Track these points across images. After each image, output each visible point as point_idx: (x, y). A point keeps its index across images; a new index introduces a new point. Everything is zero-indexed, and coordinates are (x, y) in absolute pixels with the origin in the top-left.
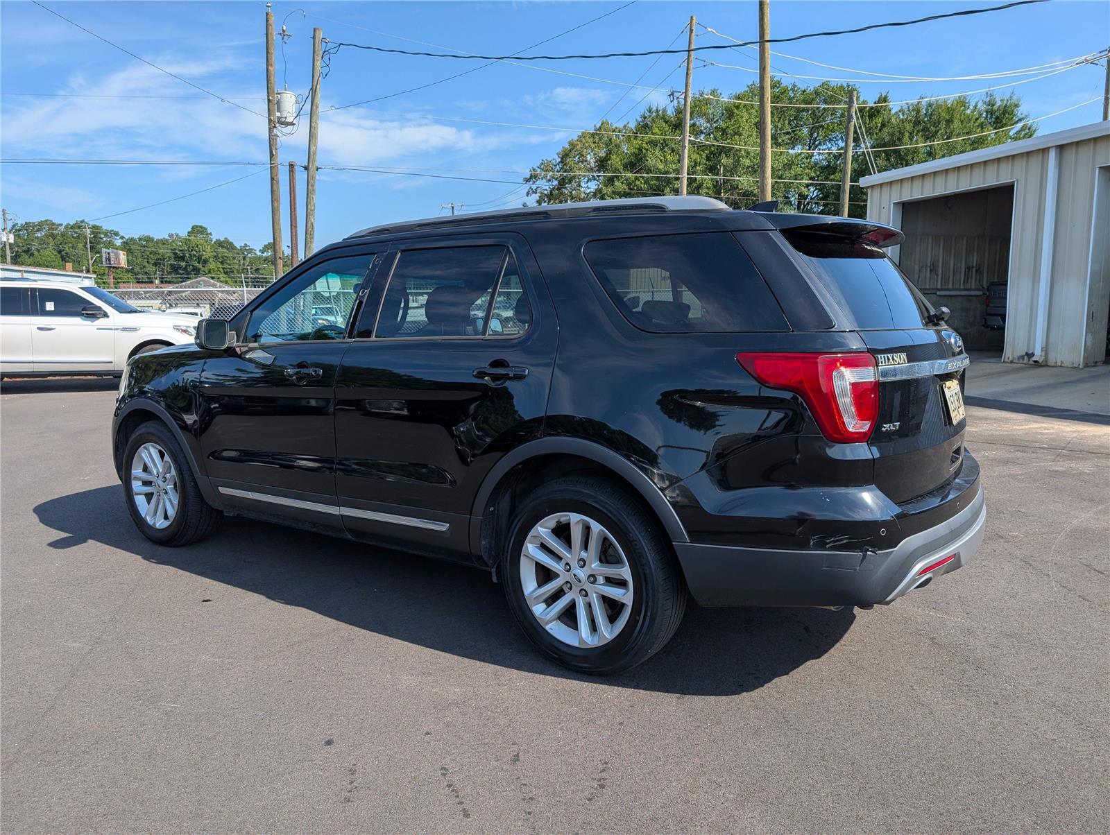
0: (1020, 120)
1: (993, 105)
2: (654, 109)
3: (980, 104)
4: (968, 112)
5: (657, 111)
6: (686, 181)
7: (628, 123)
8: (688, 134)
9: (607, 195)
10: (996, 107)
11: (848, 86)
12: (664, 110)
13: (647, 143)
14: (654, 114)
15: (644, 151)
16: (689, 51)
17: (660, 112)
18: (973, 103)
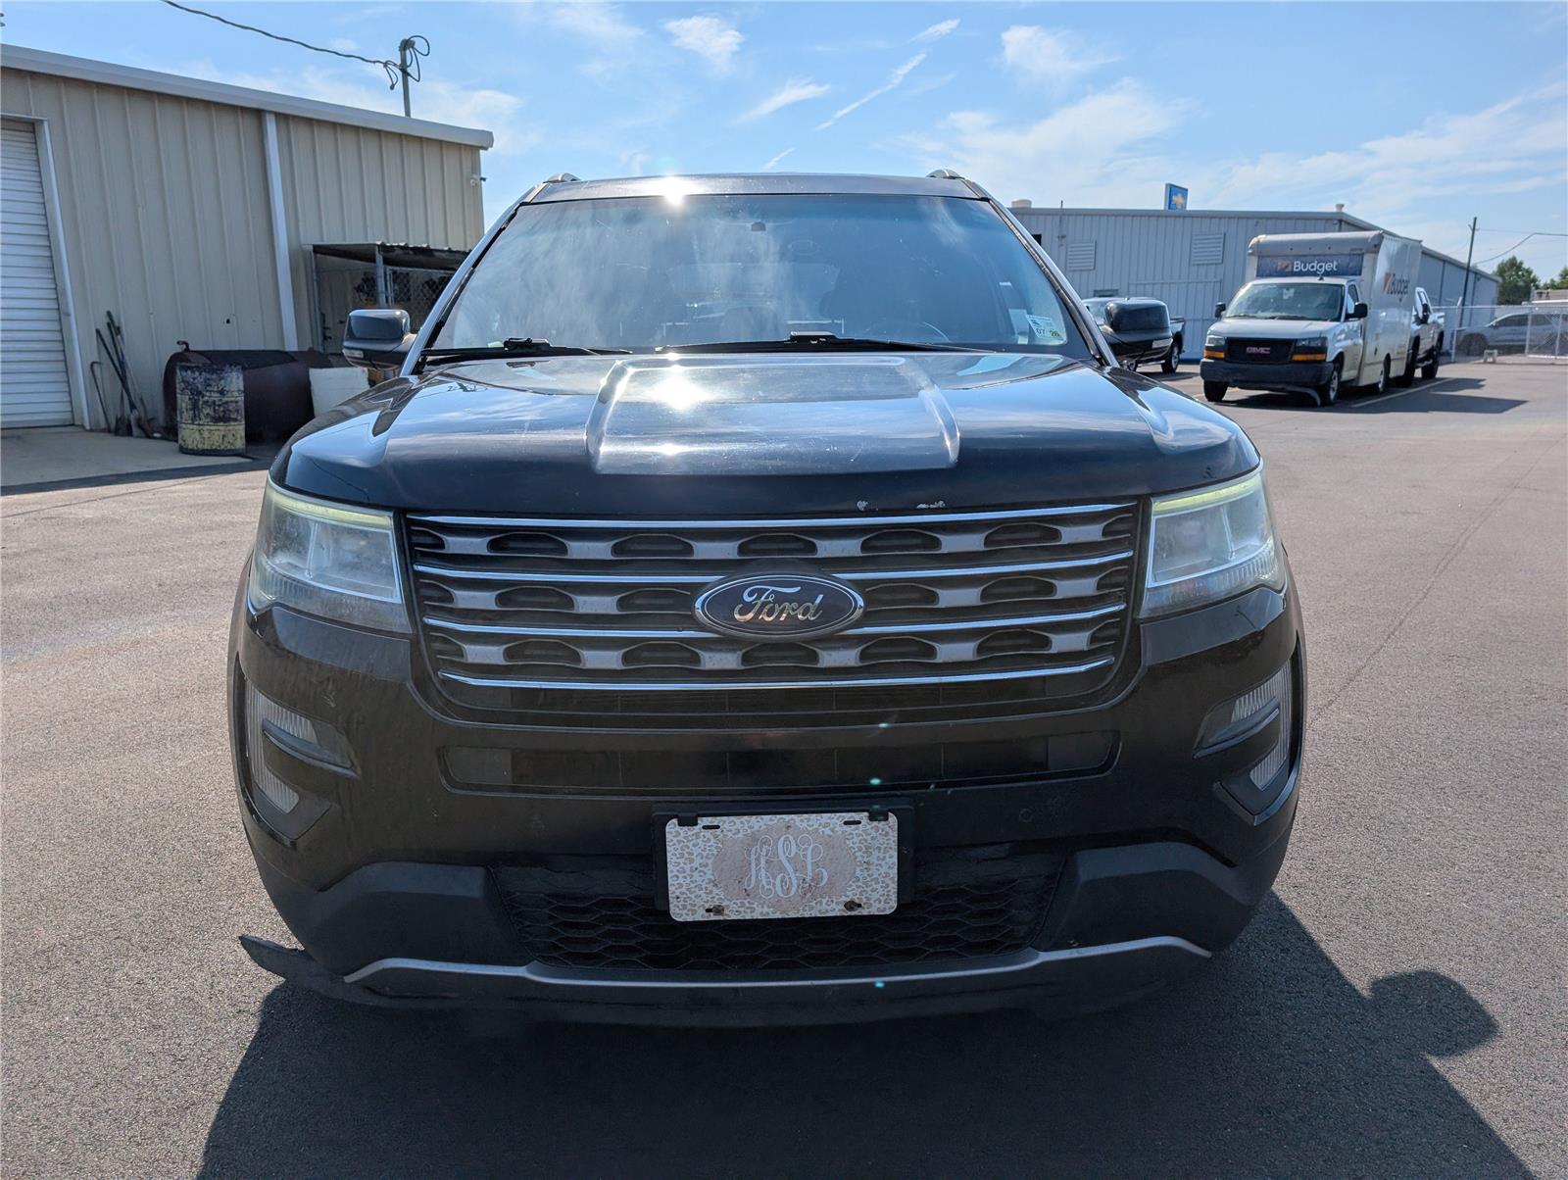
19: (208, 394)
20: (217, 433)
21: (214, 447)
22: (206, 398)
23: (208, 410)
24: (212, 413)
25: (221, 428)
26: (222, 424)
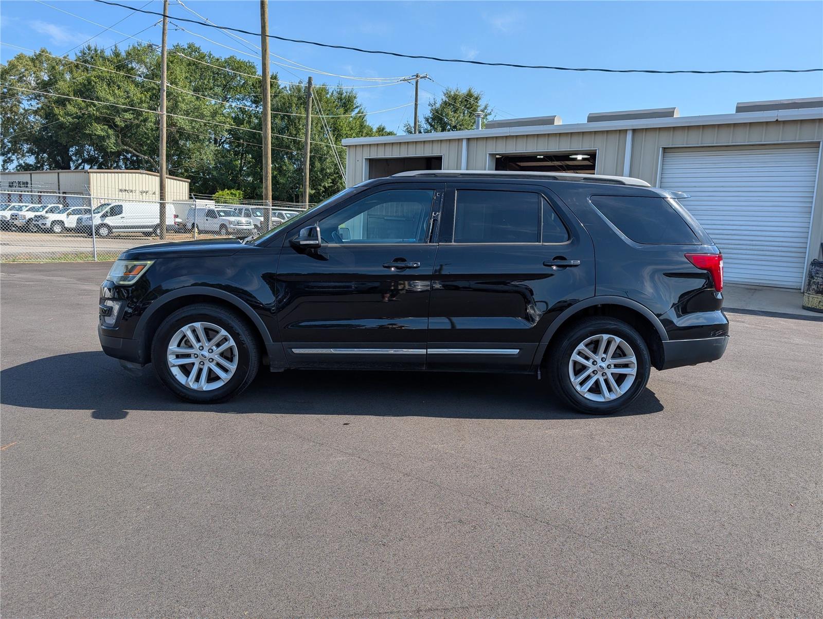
0: (357, 107)
1: (342, 95)
2: (93, 48)
3: (335, 93)
4: (328, 96)
5: (96, 50)
6: (165, 117)
7: (68, 56)
8: (166, 81)
9: (60, 115)
10: (343, 96)
11: (249, 63)
12: (102, 51)
13: (95, 77)
14: (93, 52)
15: (93, 83)
16: (164, 16)
17: (99, 52)
18: (330, 91)
19: (816, 278)
20: (816, 299)
21: (813, 307)
22: (814, 280)
23: (814, 287)
24: (816, 288)
25: (820, 297)
26: (820, 295)
